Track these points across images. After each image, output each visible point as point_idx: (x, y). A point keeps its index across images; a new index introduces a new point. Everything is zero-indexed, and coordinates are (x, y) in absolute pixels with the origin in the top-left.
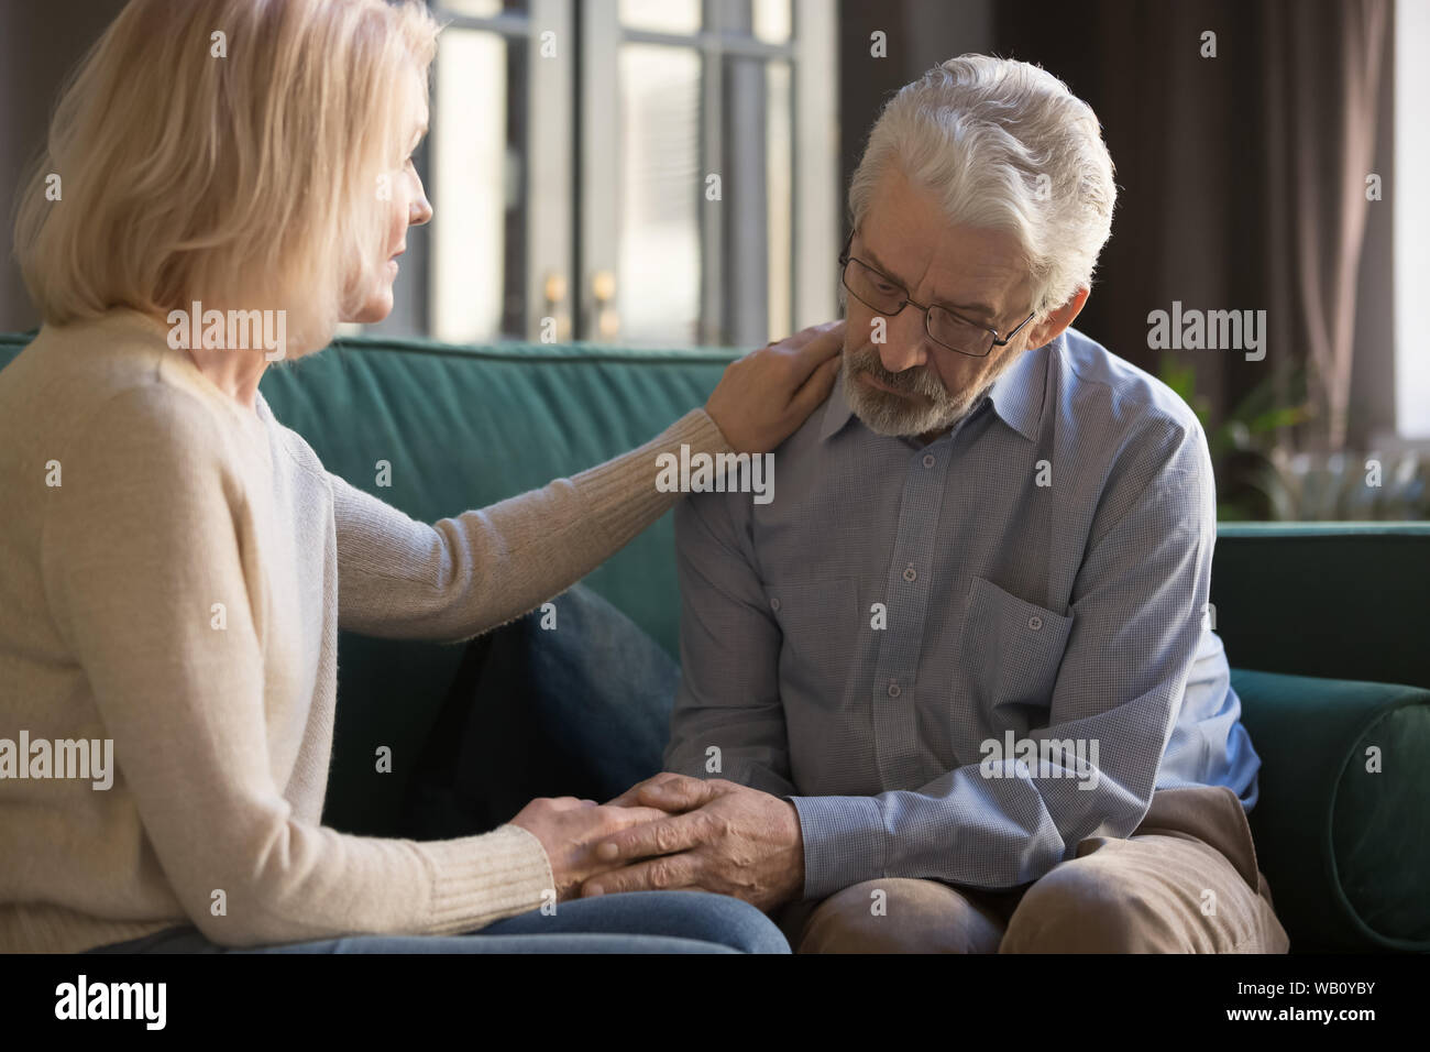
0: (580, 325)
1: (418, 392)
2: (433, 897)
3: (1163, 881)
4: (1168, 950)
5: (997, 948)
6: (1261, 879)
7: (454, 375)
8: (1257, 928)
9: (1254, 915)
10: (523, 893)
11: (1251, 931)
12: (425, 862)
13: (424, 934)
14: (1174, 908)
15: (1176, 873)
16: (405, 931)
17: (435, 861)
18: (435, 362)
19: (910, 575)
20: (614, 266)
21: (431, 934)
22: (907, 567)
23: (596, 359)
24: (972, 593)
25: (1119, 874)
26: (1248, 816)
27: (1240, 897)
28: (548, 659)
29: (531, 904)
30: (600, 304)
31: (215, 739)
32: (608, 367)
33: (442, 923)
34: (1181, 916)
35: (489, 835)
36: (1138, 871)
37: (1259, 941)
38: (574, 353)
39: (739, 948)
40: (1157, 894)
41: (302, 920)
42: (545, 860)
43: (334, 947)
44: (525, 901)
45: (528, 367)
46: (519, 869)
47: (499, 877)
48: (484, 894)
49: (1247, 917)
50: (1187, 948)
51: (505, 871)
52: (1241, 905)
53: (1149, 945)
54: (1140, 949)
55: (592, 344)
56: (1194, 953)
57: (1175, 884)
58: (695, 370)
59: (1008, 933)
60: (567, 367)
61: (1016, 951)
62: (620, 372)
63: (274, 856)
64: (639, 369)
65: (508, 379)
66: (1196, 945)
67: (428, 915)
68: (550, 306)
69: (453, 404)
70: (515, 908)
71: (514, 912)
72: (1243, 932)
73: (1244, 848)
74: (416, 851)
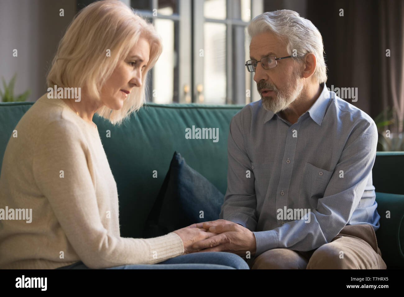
0: (193, 99)
1: (148, 117)
2: (150, 254)
3: (351, 249)
4: (353, 268)
5: (306, 267)
6: (378, 249)
7: (158, 112)
8: (378, 263)
9: (377, 259)
10: (175, 251)
11: (376, 264)
12: (147, 245)
13: (147, 264)
14: (354, 257)
15: (355, 248)
16: (142, 263)
17: (150, 244)
18: (153, 109)
19: (288, 162)
20: (203, 83)
21: (149, 264)
22: (287, 159)
23: (197, 108)
24: (305, 167)
25: (339, 247)
26: (375, 232)
27: (373, 254)
28: (183, 189)
29: (177, 254)
30: (199, 93)
31: (84, 214)
32: (200, 110)
33: (152, 261)
34: (356, 259)
35: (166, 236)
36: (344, 246)
37: (378, 266)
38: (191, 106)
39: (235, 268)
40: (349, 252)
41: (113, 261)
42: (181, 242)
43: (124, 268)
44: (176, 254)
45: (178, 110)
46: (174, 245)
47: (169, 247)
48: (165, 252)
49: (375, 260)
50: (358, 268)
51: (170, 245)
52: (373, 257)
53: (348, 267)
54: (345, 268)
55: (197, 104)
56: (360, 269)
57: (355, 250)
58: (224, 111)
59: (309, 263)
60: (189, 110)
61: (311, 269)
62: (203, 111)
63: (104, 245)
64: (209, 110)
65: (173, 113)
66: (361, 267)
67: (148, 259)
68: (185, 93)
69: (157, 120)
70: (173, 255)
71: (173, 257)
72: (374, 264)
73: (374, 241)
74: (145, 242)
